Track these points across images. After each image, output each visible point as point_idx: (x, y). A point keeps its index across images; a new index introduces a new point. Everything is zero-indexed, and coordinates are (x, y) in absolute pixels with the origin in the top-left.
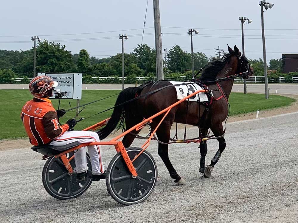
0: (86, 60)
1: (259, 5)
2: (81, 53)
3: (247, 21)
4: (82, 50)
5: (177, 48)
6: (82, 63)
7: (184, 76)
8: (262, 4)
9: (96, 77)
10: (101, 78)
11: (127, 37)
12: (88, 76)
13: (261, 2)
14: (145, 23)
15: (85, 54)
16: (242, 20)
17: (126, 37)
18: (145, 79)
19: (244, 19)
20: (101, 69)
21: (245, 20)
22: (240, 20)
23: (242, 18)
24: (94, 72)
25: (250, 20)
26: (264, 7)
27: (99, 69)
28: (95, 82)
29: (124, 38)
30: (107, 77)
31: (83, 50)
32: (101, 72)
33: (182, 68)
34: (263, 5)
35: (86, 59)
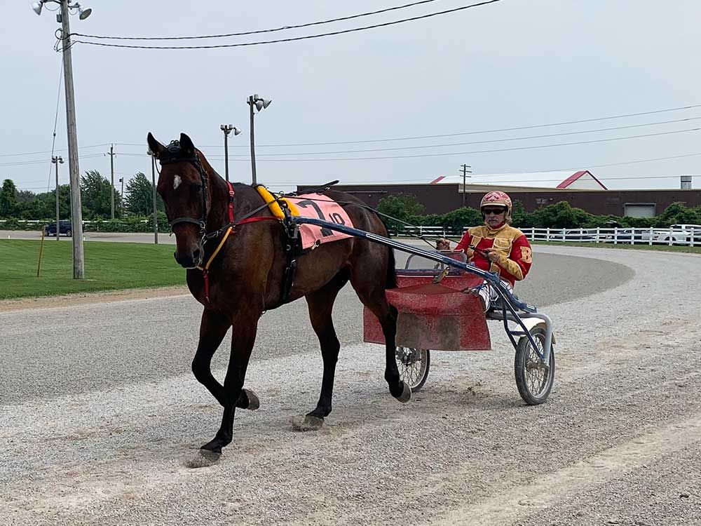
0: (12, 196)
1: (248, 103)
2: (5, 184)
3: (233, 131)
4: (6, 180)
5: (141, 177)
6: (6, 199)
7: (146, 221)
8: (252, 101)
9: (24, 221)
10: (31, 222)
11: (63, 160)
12: (13, 219)
13: (251, 97)
14: (55, 135)
15: (10, 186)
16: (226, 130)
17: (61, 159)
18: (90, 224)
19: (228, 128)
20: (31, 209)
21: (230, 129)
22: (223, 129)
23: (226, 126)
24: (24, 212)
25: (238, 130)
26: (254, 106)
27: (29, 209)
28: (23, 227)
29: (59, 161)
30: (38, 221)
31: (8, 181)
32: (32, 213)
33: (148, 208)
34: (254, 103)
35: (12, 193)
